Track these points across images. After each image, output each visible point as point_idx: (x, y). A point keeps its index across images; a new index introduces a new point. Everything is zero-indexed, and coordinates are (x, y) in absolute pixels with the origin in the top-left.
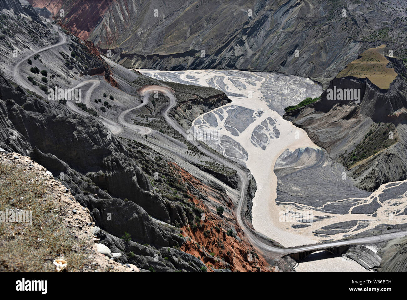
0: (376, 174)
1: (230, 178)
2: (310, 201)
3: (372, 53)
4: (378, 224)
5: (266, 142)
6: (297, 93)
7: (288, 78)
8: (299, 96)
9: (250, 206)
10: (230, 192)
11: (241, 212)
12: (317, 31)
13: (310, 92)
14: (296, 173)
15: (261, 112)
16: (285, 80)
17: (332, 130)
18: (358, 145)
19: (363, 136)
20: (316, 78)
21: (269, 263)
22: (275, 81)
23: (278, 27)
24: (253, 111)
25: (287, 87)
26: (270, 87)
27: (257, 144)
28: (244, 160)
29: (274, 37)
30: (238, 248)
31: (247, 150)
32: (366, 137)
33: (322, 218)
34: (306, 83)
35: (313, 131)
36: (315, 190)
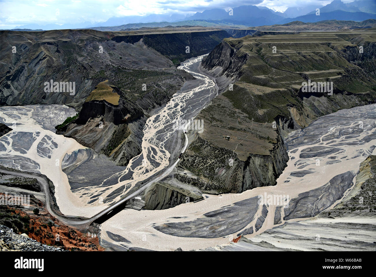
0: (126, 155)
1: (34, 185)
2: (94, 182)
3: (102, 85)
4: (136, 183)
5: (50, 153)
6: (60, 116)
7: (50, 106)
8: (62, 117)
9: (54, 200)
10: (37, 195)
11: (50, 206)
12: (62, 74)
13: (68, 113)
14: (78, 167)
15: (38, 133)
16: (49, 108)
17: (92, 135)
18: (110, 140)
19: (111, 134)
20: (69, 104)
21: (83, 233)
22: (41, 110)
23: (34, 74)
24: (32, 133)
25: (51, 113)
26: (39, 115)
27: (43, 156)
28: (38, 169)
29: (32, 81)
30: (62, 233)
31: (37, 161)
32: (113, 135)
33: (104, 191)
34: (63, 108)
35: (79, 138)
36: (94, 175)
